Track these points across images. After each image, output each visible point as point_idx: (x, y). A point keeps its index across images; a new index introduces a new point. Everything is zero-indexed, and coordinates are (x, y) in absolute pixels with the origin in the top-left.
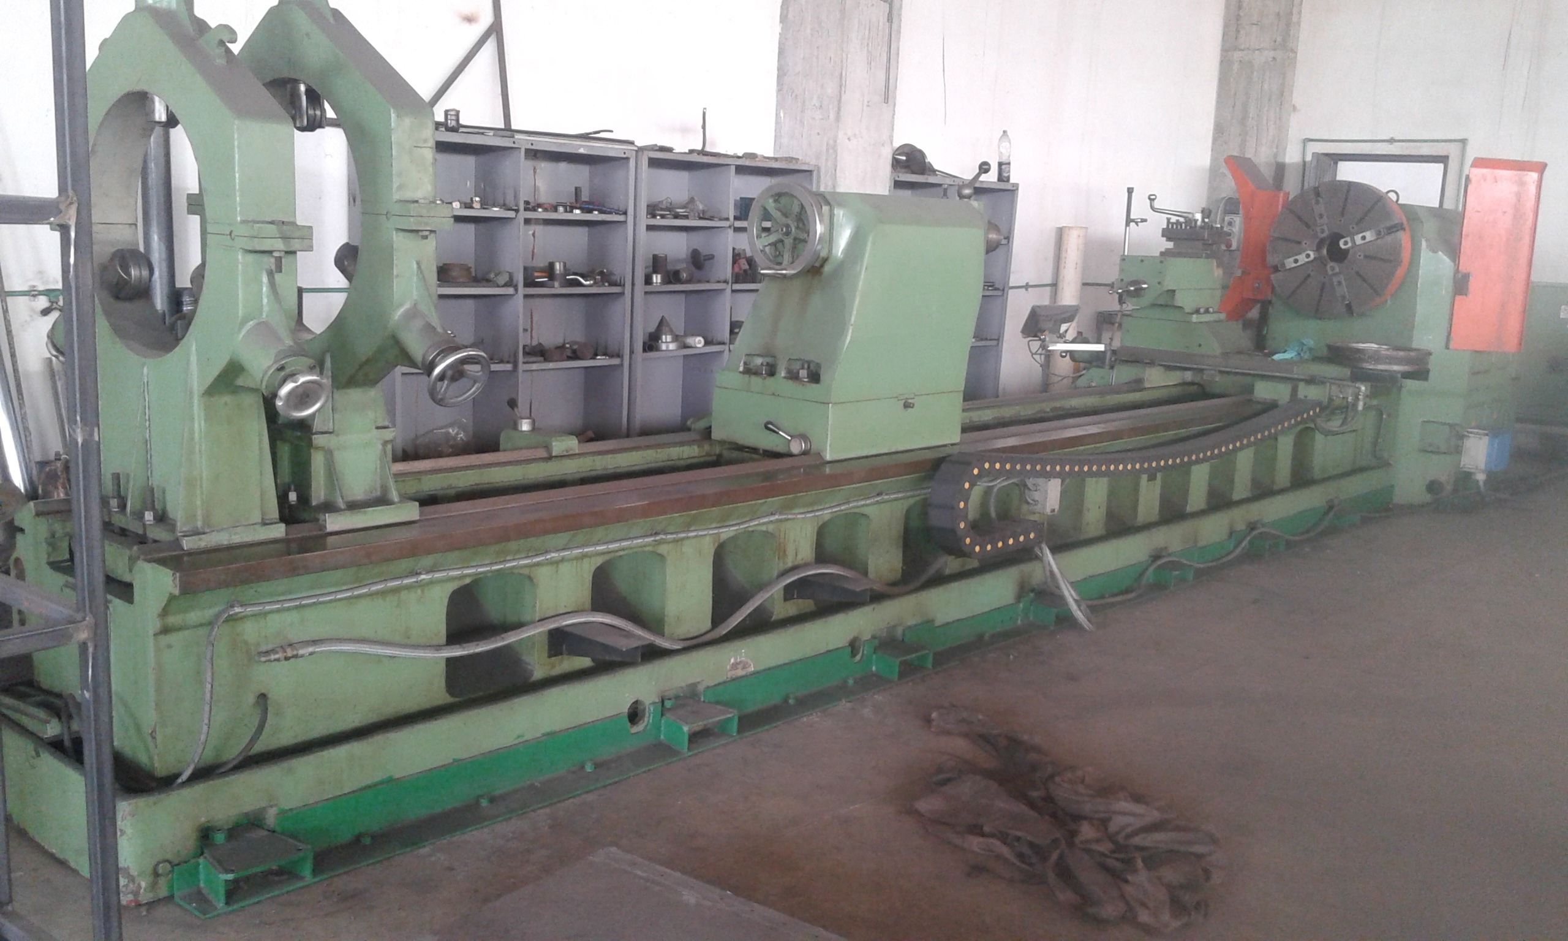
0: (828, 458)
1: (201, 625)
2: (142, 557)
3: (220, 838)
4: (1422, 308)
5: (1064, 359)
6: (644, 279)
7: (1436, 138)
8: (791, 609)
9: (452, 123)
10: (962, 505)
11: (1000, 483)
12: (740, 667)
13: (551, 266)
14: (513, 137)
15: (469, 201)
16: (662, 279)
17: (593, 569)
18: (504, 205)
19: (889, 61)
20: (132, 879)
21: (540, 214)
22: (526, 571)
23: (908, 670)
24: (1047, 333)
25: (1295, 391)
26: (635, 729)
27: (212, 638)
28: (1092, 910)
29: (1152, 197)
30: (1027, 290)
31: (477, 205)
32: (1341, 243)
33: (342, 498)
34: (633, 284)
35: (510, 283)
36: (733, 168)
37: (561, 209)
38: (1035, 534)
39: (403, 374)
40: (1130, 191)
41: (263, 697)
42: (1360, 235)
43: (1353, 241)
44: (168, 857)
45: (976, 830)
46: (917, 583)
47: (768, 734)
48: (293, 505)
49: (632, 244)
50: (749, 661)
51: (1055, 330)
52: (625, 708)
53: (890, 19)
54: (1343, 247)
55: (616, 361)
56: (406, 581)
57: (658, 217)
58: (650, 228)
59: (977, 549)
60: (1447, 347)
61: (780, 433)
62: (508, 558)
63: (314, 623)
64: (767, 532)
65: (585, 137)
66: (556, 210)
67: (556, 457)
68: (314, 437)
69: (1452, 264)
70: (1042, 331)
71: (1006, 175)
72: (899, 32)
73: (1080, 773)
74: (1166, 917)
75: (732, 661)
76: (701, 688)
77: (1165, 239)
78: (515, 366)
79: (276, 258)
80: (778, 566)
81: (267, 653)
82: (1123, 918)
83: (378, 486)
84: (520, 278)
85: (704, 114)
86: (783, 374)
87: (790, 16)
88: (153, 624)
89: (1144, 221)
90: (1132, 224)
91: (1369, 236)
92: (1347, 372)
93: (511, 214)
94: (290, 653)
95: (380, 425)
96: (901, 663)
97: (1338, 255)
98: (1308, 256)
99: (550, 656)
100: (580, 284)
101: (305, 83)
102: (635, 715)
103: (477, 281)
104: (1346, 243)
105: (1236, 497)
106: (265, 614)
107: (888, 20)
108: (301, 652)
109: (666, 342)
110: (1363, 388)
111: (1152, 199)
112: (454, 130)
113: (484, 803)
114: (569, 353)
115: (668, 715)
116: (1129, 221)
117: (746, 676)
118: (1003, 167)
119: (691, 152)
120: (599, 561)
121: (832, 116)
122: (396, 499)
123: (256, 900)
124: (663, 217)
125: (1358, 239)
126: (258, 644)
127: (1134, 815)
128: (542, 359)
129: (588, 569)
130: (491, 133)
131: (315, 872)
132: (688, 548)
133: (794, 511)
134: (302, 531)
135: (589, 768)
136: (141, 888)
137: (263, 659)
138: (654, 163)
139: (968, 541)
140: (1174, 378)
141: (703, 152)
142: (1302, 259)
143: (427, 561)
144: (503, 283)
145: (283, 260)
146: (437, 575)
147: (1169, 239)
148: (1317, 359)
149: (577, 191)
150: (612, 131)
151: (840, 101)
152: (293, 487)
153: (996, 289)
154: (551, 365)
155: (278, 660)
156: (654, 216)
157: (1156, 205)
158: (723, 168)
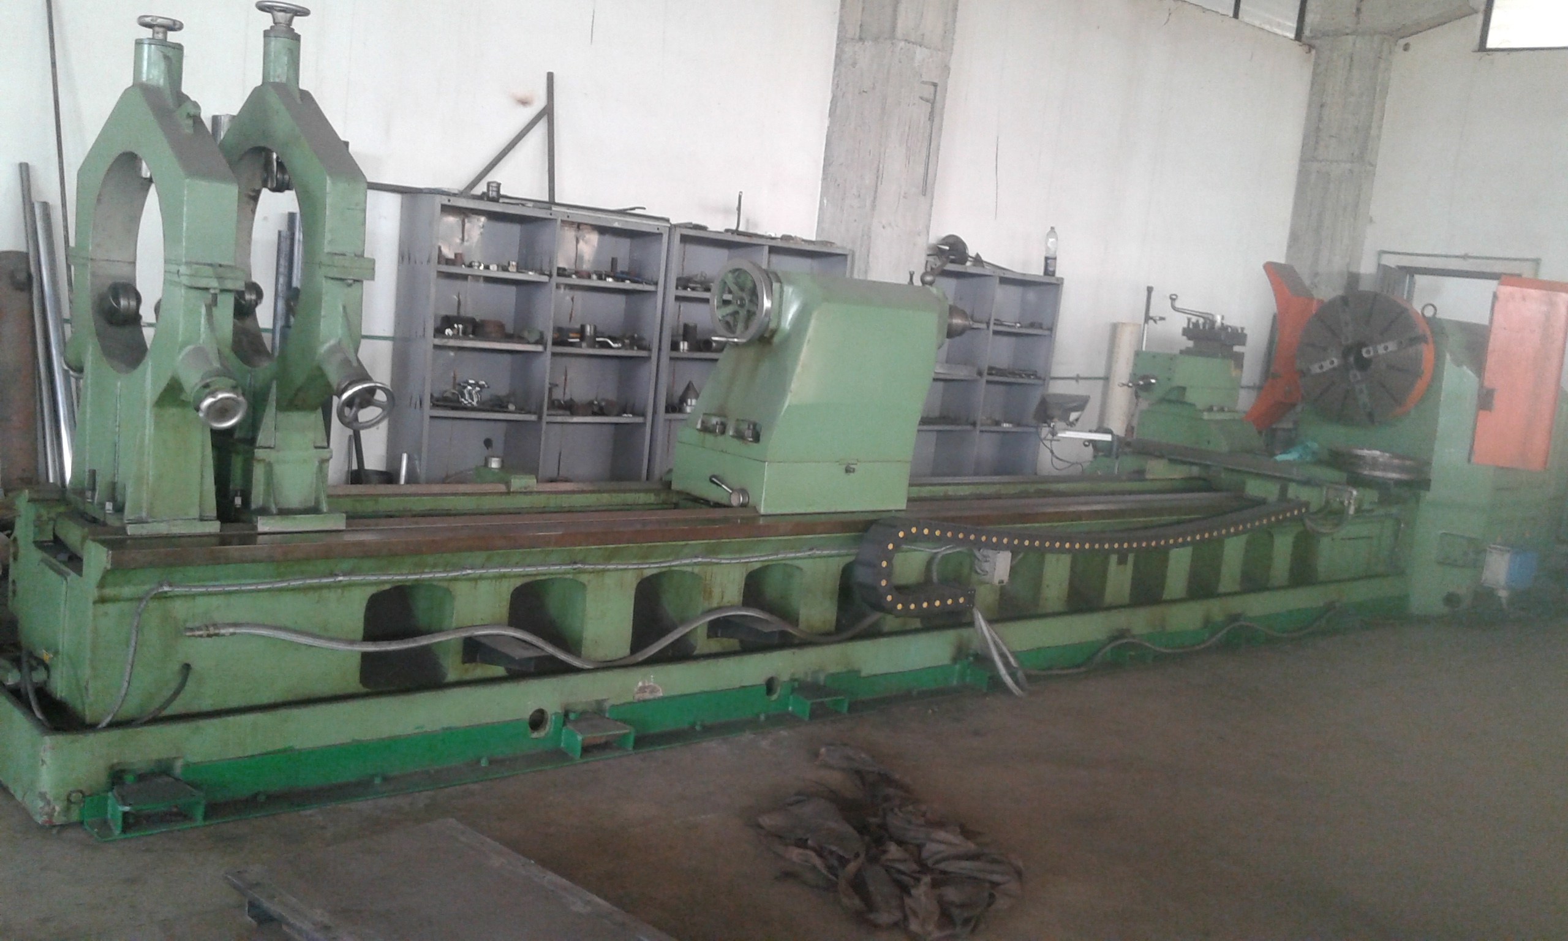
0: (762, 511)
1: (131, 600)
2: (90, 537)
3: (129, 778)
4: (1444, 420)
5: (1087, 448)
6: (670, 344)
7: (1507, 256)
8: (714, 646)
9: (493, 194)
10: (884, 564)
11: (944, 550)
12: (648, 690)
13: (583, 327)
14: (550, 209)
15: (506, 264)
16: (689, 346)
17: (512, 589)
18: (541, 270)
19: (928, 157)
20: (48, 803)
21: (574, 280)
22: (444, 584)
23: (818, 714)
24: (1056, 420)
25: (1284, 491)
26: (535, 735)
27: (140, 610)
28: (872, 916)
29: (1174, 297)
30: (1077, 381)
31: (512, 269)
32: (1364, 351)
33: (276, 504)
34: (660, 349)
35: (541, 341)
36: (766, 249)
37: (594, 277)
38: (965, 599)
39: (432, 417)
40: (1150, 290)
41: (187, 668)
42: (1383, 345)
43: (1376, 351)
44: (84, 790)
45: (802, 843)
46: (849, 634)
47: (660, 753)
48: (239, 508)
49: (660, 313)
50: (657, 686)
51: (1065, 418)
52: (527, 713)
53: (931, 117)
54: (1365, 355)
55: (639, 420)
56: (325, 580)
57: (689, 289)
58: (678, 298)
59: (900, 607)
60: (1469, 460)
61: (723, 486)
62: (426, 570)
63: (239, 609)
64: (692, 573)
65: (623, 212)
66: (589, 277)
67: (513, 492)
68: (256, 450)
69: (1477, 379)
70: (1052, 418)
71: (1051, 269)
72: (940, 129)
73: (923, 808)
74: (930, 927)
75: (640, 684)
76: (607, 705)
77: (1185, 338)
78: (540, 418)
79: (212, 294)
80: (706, 605)
81: (192, 630)
82: (896, 924)
83: (314, 496)
84: (549, 337)
85: (740, 197)
86: (731, 433)
87: (838, 111)
88: (94, 593)
89: (1162, 319)
90: (1151, 322)
91: (1392, 346)
92: (1344, 476)
93: (545, 279)
94: (212, 631)
95: (319, 445)
96: (812, 704)
97: (1364, 364)
98: (1332, 363)
99: (464, 662)
100: (610, 347)
101: (277, 153)
102: (537, 721)
103: (509, 337)
104: (1368, 352)
105: (1222, 589)
106: (194, 596)
107: (929, 119)
108: (223, 631)
109: (691, 405)
110: (1355, 493)
111: (1173, 299)
112: (495, 200)
113: (378, 781)
114: (596, 409)
115: (570, 726)
116: (1148, 318)
117: (654, 699)
118: (1049, 261)
119: (727, 231)
120: (519, 582)
121: (868, 203)
122: (325, 510)
123: (150, 833)
124: (693, 289)
125: (1381, 350)
126: (185, 621)
127: (950, 844)
128: (568, 413)
129: (507, 588)
130: (530, 204)
131: (206, 817)
132: (610, 580)
133: (720, 557)
134: (234, 529)
135: (484, 763)
136: (55, 811)
137: (188, 634)
138: (685, 239)
139: (889, 598)
140: (1178, 473)
141: (736, 232)
142: (1327, 366)
143: (346, 565)
144: (532, 340)
145: (219, 297)
146: (354, 578)
147: (1189, 339)
148: (1319, 462)
149: (614, 261)
150: (644, 209)
151: (876, 192)
152: (239, 494)
153: (1039, 378)
154: (576, 419)
155: (201, 636)
156: (685, 288)
157: (1178, 304)
158: (757, 247)
